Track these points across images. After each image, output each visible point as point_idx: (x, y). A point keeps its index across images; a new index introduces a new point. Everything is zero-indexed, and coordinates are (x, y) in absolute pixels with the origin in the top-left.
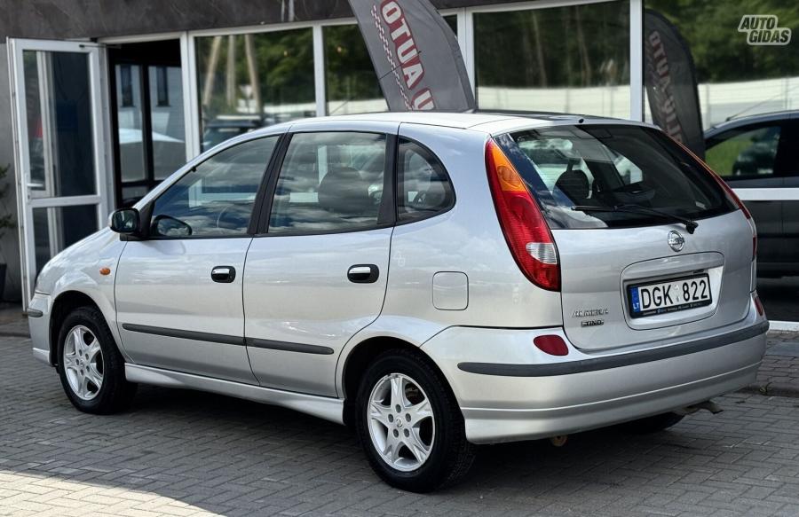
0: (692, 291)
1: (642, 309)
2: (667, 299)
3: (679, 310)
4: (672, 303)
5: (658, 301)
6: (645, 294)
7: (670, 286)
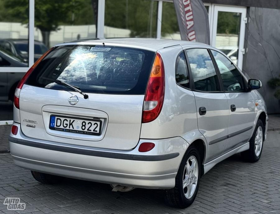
0: (87, 126)
1: (55, 127)
2: (71, 126)
3: (77, 133)
4: (73, 128)
5: (65, 126)
6: (59, 121)
7: (74, 121)
